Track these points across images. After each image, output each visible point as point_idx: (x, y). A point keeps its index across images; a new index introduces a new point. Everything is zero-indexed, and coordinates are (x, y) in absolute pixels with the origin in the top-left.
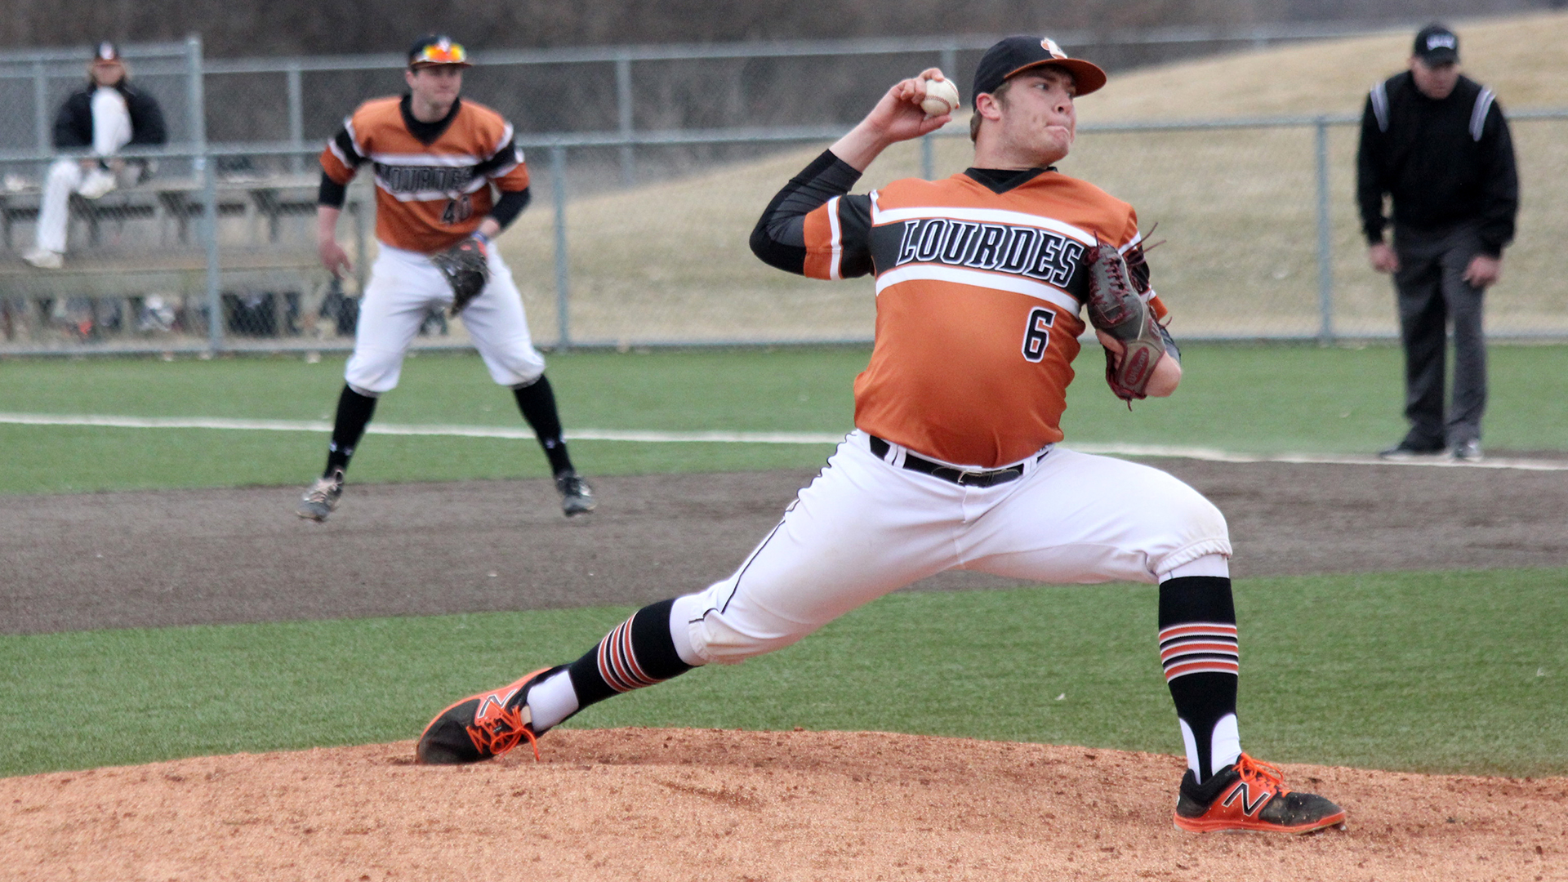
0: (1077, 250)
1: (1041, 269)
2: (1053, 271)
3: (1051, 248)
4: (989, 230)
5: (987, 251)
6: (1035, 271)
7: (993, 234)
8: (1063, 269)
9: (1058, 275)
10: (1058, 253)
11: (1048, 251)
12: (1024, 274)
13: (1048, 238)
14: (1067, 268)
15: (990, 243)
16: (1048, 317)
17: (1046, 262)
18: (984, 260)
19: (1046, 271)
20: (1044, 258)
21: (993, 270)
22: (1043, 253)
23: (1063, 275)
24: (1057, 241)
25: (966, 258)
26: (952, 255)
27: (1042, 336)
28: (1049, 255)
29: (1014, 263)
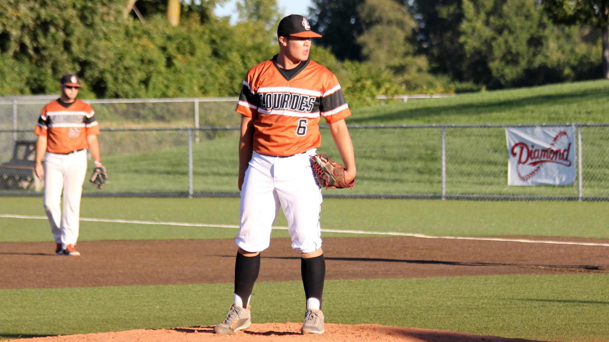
0: (314, 99)
1: (302, 109)
2: (306, 108)
3: (305, 101)
4: (285, 95)
5: (285, 103)
6: (300, 109)
7: (287, 96)
8: (309, 107)
9: (308, 109)
10: (307, 102)
11: (304, 102)
12: (297, 110)
13: (303, 97)
14: (310, 106)
15: (286, 100)
16: (305, 121)
17: (304, 106)
18: (285, 106)
19: (304, 109)
20: (303, 105)
21: (287, 109)
22: (302, 103)
23: (309, 109)
24: (307, 98)
25: (280, 107)
26: (276, 106)
27: (304, 128)
28: (304, 103)
29: (294, 107)
